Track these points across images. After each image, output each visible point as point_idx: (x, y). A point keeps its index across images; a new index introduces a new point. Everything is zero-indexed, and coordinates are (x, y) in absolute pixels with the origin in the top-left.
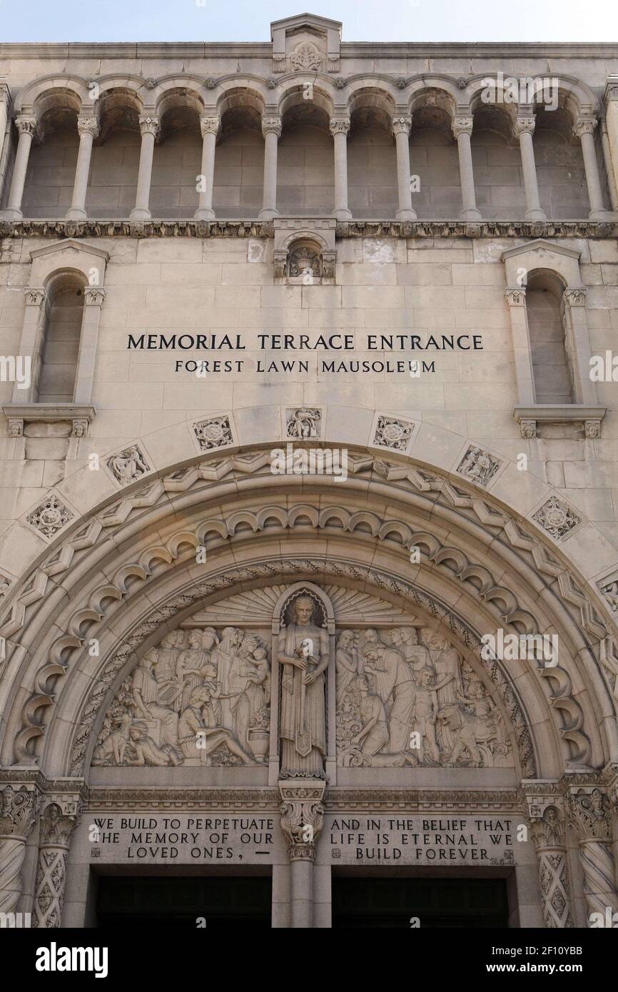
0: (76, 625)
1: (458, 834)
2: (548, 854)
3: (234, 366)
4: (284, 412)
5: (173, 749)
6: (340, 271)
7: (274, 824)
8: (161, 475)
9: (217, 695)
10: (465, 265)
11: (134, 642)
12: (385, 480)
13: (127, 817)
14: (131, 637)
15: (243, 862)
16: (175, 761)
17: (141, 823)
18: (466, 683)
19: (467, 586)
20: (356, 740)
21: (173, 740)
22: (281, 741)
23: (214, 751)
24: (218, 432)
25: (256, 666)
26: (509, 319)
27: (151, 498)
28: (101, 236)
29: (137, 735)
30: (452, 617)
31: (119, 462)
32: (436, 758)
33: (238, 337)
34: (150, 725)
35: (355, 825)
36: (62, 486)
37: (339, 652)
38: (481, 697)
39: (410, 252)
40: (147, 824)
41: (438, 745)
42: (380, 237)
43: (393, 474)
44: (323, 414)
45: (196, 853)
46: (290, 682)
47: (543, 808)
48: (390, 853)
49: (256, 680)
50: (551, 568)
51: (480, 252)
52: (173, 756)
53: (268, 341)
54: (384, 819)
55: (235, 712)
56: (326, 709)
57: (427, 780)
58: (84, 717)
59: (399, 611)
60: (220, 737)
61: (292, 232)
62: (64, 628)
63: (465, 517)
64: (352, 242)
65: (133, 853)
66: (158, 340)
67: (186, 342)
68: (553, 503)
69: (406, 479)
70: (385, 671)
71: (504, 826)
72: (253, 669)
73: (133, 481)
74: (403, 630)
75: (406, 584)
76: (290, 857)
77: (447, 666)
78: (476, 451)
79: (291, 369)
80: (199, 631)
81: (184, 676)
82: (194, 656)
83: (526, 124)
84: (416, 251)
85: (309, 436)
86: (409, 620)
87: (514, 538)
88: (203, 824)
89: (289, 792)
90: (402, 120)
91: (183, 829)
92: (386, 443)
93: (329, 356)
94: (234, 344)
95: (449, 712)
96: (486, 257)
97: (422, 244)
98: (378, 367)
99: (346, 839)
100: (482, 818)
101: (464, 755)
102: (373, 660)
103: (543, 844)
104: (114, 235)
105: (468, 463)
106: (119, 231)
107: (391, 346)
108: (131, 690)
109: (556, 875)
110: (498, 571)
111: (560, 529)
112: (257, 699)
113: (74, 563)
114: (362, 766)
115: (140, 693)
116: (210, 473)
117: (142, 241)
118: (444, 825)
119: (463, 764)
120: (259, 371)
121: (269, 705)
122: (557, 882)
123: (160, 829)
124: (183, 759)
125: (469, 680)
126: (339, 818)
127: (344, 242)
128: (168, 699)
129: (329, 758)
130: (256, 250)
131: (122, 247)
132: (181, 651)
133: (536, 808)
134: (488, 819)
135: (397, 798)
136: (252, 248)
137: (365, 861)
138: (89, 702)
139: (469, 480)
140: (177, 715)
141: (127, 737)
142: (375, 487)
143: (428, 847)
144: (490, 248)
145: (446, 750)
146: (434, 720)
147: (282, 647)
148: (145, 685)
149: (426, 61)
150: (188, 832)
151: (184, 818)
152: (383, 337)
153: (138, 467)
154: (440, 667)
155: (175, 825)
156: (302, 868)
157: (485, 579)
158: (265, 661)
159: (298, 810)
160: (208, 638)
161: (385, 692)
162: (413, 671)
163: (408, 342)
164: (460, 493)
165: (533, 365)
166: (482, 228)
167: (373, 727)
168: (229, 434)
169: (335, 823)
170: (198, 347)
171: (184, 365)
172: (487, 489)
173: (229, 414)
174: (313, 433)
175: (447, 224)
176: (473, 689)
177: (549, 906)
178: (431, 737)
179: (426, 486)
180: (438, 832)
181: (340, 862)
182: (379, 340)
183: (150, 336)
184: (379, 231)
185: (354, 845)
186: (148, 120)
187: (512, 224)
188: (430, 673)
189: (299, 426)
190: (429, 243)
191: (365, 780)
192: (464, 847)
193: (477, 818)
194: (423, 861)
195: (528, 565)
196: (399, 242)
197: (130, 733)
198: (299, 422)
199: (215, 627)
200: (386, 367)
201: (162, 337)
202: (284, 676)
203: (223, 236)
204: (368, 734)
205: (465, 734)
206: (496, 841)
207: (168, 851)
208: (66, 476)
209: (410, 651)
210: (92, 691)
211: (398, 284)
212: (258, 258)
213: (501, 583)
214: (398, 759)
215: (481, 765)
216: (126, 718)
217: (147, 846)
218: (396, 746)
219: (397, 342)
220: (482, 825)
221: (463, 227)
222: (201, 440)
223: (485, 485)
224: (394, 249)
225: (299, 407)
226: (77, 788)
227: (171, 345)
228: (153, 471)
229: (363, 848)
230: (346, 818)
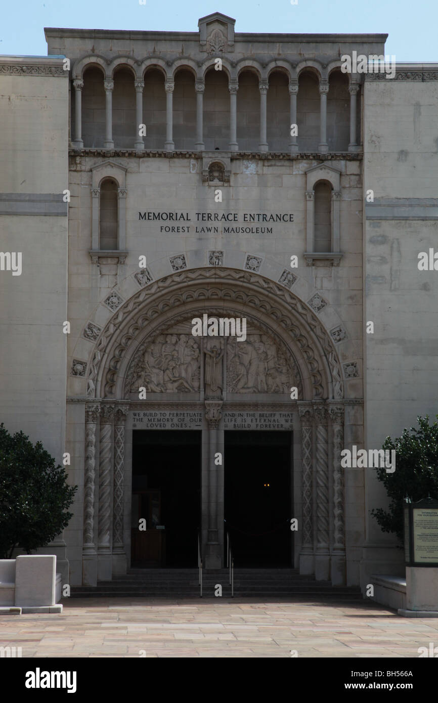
0: (124, 341)
1: (273, 419)
2: (305, 428)
3: (186, 229)
4: (207, 253)
5: (162, 386)
6: (232, 179)
7: (202, 415)
8: (157, 282)
9: (179, 363)
10: (288, 176)
11: (145, 345)
12: (249, 282)
13: (146, 412)
14: (144, 342)
15: (191, 429)
16: (163, 391)
17: (151, 415)
18: (279, 359)
19: (282, 323)
20: (234, 382)
21: (162, 382)
22: (205, 385)
23: (178, 387)
24: (180, 262)
25: (194, 351)
26: (306, 205)
27: (153, 291)
28: (122, 156)
29: (148, 380)
30: (275, 334)
31: (140, 276)
32: (266, 390)
33: (187, 214)
34: (152, 376)
35: (233, 415)
36: (117, 287)
37: (228, 346)
38: (284, 364)
39: (264, 167)
40: (153, 415)
41: (267, 384)
42: (251, 159)
43: (253, 280)
44: (224, 255)
45: (173, 426)
46: (209, 361)
47: (305, 411)
48: (246, 426)
49: (194, 358)
50: (313, 323)
51: (296, 168)
52: (162, 389)
53: (200, 216)
54: (245, 413)
55: (186, 370)
56: (223, 370)
57: (262, 398)
58: (128, 376)
59: (253, 328)
60: (181, 381)
61: (211, 159)
62: (119, 342)
63: (281, 299)
64: (238, 162)
65: (149, 425)
66: (152, 215)
67: (164, 216)
68: (317, 296)
69: (258, 282)
70: (246, 354)
71: (290, 416)
72: (193, 353)
73: (146, 285)
74: (255, 336)
75: (256, 320)
76: (209, 428)
77: (272, 352)
78: (287, 272)
79: (210, 231)
80: (170, 336)
81: (165, 355)
82: (168, 347)
83: (324, 90)
84: (267, 167)
85: (218, 264)
86: (257, 332)
87: (300, 310)
88: (175, 415)
89: (209, 405)
90: (264, 87)
91: (167, 417)
92: (250, 268)
93: (227, 225)
94: (186, 219)
95: (272, 371)
96: (298, 171)
97: (270, 163)
98: (248, 230)
99: (230, 420)
100: (282, 413)
101: (277, 388)
102: (242, 349)
103: (304, 424)
104: (128, 156)
105: (283, 278)
106: (131, 155)
107: (254, 219)
108: (144, 361)
109: (307, 435)
110: (294, 320)
111: (318, 308)
112: (195, 366)
113: (124, 318)
114: (237, 393)
115: (147, 363)
116: (177, 279)
117: (141, 159)
118: (268, 415)
119: (276, 392)
120: (197, 232)
121: (199, 368)
122: (307, 438)
123: (159, 417)
124: (166, 389)
125: (280, 357)
126: (227, 413)
127: (234, 162)
128: (159, 365)
129: (224, 390)
130: (194, 165)
131: (132, 164)
132: (163, 344)
133: (302, 412)
134: (284, 413)
135: (250, 405)
136: (192, 164)
137: (237, 429)
138: (129, 369)
139: (283, 286)
140: (162, 372)
141: (143, 381)
142: (245, 284)
143: (261, 423)
144: (301, 165)
145: (270, 386)
146: (265, 374)
147: (205, 346)
148: (150, 360)
149: (278, 44)
150: (169, 418)
151: (167, 413)
152: (250, 215)
153: (148, 279)
154: (269, 353)
155: (165, 415)
156: (213, 432)
157: (289, 322)
158: (198, 350)
159: (212, 411)
160: (174, 339)
161: (246, 363)
162: (258, 353)
163: (261, 217)
164: (280, 290)
165: (315, 225)
166: (298, 156)
167: (241, 377)
168: (184, 263)
169: (226, 415)
170: (170, 219)
171: (164, 228)
172: (290, 290)
173: (184, 253)
174: (220, 263)
175: (282, 154)
176: (282, 361)
177: (304, 446)
178: (264, 381)
179: (266, 286)
180: (265, 418)
181: (227, 429)
182: (248, 216)
183: (149, 213)
184: (250, 157)
185: (233, 423)
186: (139, 85)
187: (312, 154)
188: (265, 355)
189: (214, 260)
190: (273, 162)
191: (238, 399)
192: (275, 423)
193: (280, 413)
194: (259, 429)
195: (305, 320)
196: (260, 162)
197: (145, 379)
198: (214, 258)
199: (176, 334)
200: (251, 230)
201: (154, 213)
202: (206, 359)
203: (179, 158)
204: (239, 380)
205: (278, 380)
206: (287, 421)
207: (162, 425)
208: (118, 282)
209: (257, 345)
210: (130, 365)
211: (258, 186)
212: (195, 170)
213: (294, 324)
214: (251, 390)
215: (283, 393)
216: (143, 373)
217: (154, 423)
218: (250, 384)
219: (256, 217)
220: (282, 415)
221: (289, 155)
222: (173, 266)
223: (290, 288)
224: (257, 166)
225: (214, 250)
226: (129, 404)
227: (158, 218)
228: (154, 281)
229: (236, 424)
230: (230, 413)
